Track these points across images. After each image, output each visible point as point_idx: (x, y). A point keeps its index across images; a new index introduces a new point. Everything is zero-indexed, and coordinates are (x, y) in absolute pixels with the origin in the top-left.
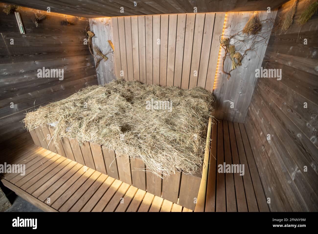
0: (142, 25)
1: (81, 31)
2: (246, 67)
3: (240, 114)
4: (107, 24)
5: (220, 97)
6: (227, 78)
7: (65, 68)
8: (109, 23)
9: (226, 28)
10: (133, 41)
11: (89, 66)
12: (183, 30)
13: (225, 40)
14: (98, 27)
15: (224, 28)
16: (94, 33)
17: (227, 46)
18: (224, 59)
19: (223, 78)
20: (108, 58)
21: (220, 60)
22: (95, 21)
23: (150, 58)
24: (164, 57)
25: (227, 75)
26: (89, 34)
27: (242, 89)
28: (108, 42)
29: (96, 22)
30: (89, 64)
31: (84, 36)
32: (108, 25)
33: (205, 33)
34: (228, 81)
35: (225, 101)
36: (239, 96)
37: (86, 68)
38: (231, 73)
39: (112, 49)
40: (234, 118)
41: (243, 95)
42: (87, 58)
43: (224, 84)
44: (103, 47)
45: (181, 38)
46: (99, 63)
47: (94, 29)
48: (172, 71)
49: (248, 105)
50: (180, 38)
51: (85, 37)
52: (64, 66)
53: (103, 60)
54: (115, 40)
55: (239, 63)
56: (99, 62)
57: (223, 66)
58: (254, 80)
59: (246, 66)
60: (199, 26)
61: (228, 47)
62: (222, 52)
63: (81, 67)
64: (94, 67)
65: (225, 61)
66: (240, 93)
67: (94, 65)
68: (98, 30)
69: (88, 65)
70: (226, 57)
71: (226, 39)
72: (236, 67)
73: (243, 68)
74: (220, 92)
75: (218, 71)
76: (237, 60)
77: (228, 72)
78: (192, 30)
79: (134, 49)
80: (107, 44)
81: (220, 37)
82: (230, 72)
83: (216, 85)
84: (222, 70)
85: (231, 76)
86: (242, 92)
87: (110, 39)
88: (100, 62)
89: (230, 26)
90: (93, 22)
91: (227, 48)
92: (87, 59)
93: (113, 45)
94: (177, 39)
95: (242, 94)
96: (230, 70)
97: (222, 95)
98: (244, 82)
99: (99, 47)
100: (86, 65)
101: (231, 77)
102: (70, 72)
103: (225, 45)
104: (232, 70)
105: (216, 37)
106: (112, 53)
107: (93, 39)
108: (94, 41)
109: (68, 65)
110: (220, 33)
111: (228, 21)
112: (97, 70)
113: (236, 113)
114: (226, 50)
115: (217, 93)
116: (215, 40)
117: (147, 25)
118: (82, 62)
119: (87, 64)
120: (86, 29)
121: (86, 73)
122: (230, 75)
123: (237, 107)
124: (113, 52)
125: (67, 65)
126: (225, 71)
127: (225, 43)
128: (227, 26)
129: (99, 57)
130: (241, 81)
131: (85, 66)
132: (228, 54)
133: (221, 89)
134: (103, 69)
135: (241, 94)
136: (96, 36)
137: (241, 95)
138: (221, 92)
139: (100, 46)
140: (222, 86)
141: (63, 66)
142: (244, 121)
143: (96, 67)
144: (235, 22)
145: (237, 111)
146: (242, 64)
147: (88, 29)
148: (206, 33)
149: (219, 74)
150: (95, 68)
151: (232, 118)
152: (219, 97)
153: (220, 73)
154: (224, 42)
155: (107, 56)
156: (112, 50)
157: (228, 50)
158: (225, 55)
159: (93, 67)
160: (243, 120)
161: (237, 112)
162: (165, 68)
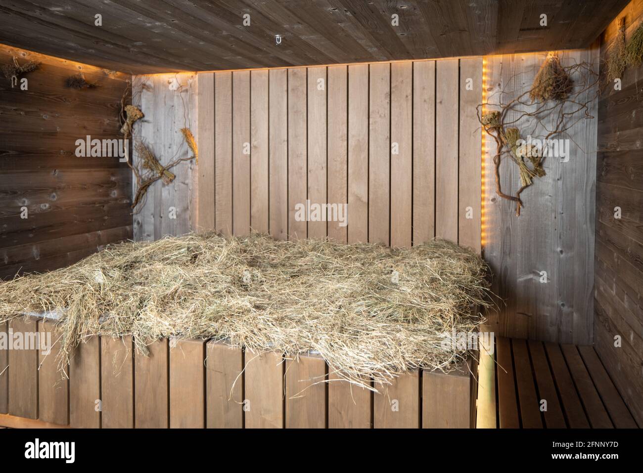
0: (279, 91)
1: (109, 106)
2: (558, 180)
3: (575, 315)
4: (184, 89)
5: (506, 269)
6: (513, 210)
7: (54, 197)
8: (188, 87)
9: (490, 89)
10: (252, 128)
11: (116, 199)
12: (386, 98)
13: (491, 116)
14: (155, 95)
15: (484, 90)
16: (143, 111)
17: (499, 128)
18: (497, 161)
19: (504, 212)
20: (175, 177)
21: (488, 165)
22: (149, 83)
23: (301, 168)
24: (338, 164)
25: (513, 203)
26: (129, 115)
27: (560, 238)
28: (181, 134)
29: (153, 86)
30: (115, 193)
31: (115, 117)
32: (187, 91)
33: (441, 102)
34: (519, 221)
35: (521, 279)
36: (560, 261)
37: (107, 202)
38: (523, 196)
39: (193, 150)
40: (559, 331)
41: (569, 255)
42: (113, 175)
43: (508, 229)
44: (164, 146)
45: (380, 116)
46: (146, 190)
47: (144, 101)
48: (362, 201)
49: (591, 286)
50: (378, 116)
51: (117, 119)
52: (52, 192)
53: (160, 182)
54: (202, 128)
55: (538, 168)
56: (145, 186)
57: (497, 180)
58: (588, 212)
59: (558, 177)
60: (424, 88)
61: (501, 133)
62: (489, 144)
63: (94, 199)
64: (128, 201)
65: (501, 165)
66: (559, 249)
67: (130, 198)
68: (156, 104)
69: (113, 196)
70: (502, 157)
71: (494, 114)
72: (531, 178)
73: (550, 181)
74: (504, 253)
75: (486, 195)
76: (531, 163)
77: (514, 195)
78: (407, 97)
79: (255, 147)
80: (179, 137)
81: (477, 108)
82: (519, 196)
83: (489, 234)
84: (497, 189)
85: (524, 205)
86: (563, 247)
87: (188, 127)
88: (151, 187)
89: (497, 85)
90: (144, 85)
91: (499, 134)
92: (113, 179)
93: (196, 141)
94: (371, 120)
95: (564, 254)
96: (519, 189)
97: (509, 261)
98: (562, 218)
99: (151, 147)
100: (108, 195)
101: (523, 207)
102: (63, 208)
103: (495, 128)
104: (522, 190)
105: (469, 110)
106: (189, 161)
107: (136, 126)
108: (140, 131)
109: (64, 188)
110: (476, 99)
111: (491, 75)
112: (135, 211)
113: (560, 312)
114: (498, 139)
115: (495, 255)
116: (467, 116)
117: (293, 90)
118: (100, 185)
119: (113, 192)
120: (122, 101)
121: (106, 218)
122: (519, 200)
123: (560, 295)
124: (194, 157)
125: (59, 188)
126: (506, 193)
127: (493, 122)
128: (491, 85)
129: (146, 173)
130: (553, 216)
131: (106, 199)
132: (504, 149)
133: (504, 243)
134: (155, 208)
135: (561, 252)
136: (146, 118)
137: (562, 256)
138: (507, 251)
139: (156, 143)
140: (506, 233)
141: (51, 190)
142: (592, 336)
143: (134, 201)
144: (507, 77)
145: (563, 305)
146: (547, 171)
147: (128, 102)
148: (443, 102)
149: (491, 203)
150: (130, 206)
151: (553, 330)
152: (503, 268)
153: (493, 200)
154: (490, 120)
155: (175, 170)
156: (190, 154)
157: (503, 139)
158: (499, 152)
159: (125, 202)
160: (589, 335)
161: (565, 309)
162: (342, 194)
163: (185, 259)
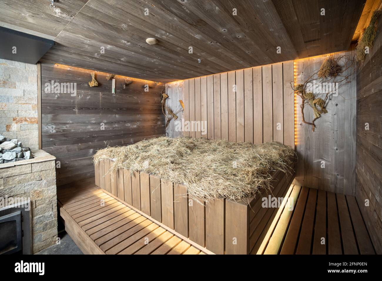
0: (210, 84)
1: (157, 94)
2: (335, 115)
3: (344, 180)
4: (180, 86)
5: (307, 156)
6: (311, 129)
7: (138, 123)
8: (181, 86)
9: (298, 75)
10: (202, 98)
11: (159, 125)
12: (251, 83)
14: (172, 90)
15: (295, 76)
16: (169, 95)
17: (302, 91)
18: (302, 107)
19: (306, 130)
20: (178, 117)
21: (298, 109)
22: (170, 86)
23: (219, 113)
24: (232, 111)
25: (311, 126)
26: (163, 96)
27: (336, 142)
28: (179, 102)
29: (171, 86)
30: (159, 123)
31: (159, 97)
32: (181, 87)
33: (275, 82)
34: (314, 134)
35: (315, 161)
36: (336, 154)
37: (156, 126)
38: (316, 123)
39: (183, 107)
40: (336, 187)
41: (341, 151)
42: (158, 117)
43: (308, 138)
44: (175, 107)
45: (249, 90)
46: (169, 122)
47: (169, 92)
48: (242, 125)
49: (354, 166)
50: (248, 90)
51: (160, 98)
52: (137, 122)
53: (173, 119)
54: (185, 100)
55: (323, 109)
56: (169, 121)
57: (302, 115)
58: (352, 130)
59: (334, 113)
60: (267, 77)
61: (304, 94)
62: (299, 99)
63: (152, 124)
64: (164, 126)
65: (304, 109)
66: (335, 148)
67: (164, 124)
68: (172, 92)
69: (158, 124)
70: (305, 105)
71: (299, 85)
72: (320, 114)
73: (330, 115)
74: (306, 149)
75: (297, 123)
76: (320, 107)
77: (311, 122)
78: (260, 81)
79: (202, 105)
80: (179, 103)
81: (290, 83)
82: (314, 123)
83: (299, 140)
84: (302, 120)
85: (316, 127)
86: (337, 146)
87: (181, 99)
88: (171, 121)
89: (302, 72)
90: (169, 86)
91: (302, 94)
92: (159, 118)
93: (183, 105)
94: (245, 92)
95: (338, 150)
96: (314, 119)
97: (309, 152)
98: (337, 133)
99: (171, 107)
100: (157, 123)
101: (316, 128)
102: (141, 127)
103: (300, 92)
104: (315, 120)
105: (287, 85)
106: (182, 112)
107: (166, 100)
108: (168, 102)
109: (141, 121)
110: (292, 81)
111: (298, 69)
112: (166, 129)
113: (336, 178)
114: (303, 98)
115: (302, 150)
116: (287, 87)
117: (215, 83)
118: (154, 120)
119: (158, 122)
120: (161, 92)
121: (156, 131)
122: (314, 124)
123: (336, 170)
124: (183, 110)
125: (140, 121)
126: (307, 121)
127: (300, 89)
128: (298, 73)
129: (170, 116)
130: (332, 132)
131: (156, 125)
132: (305, 101)
133: (306, 144)
134: (172, 128)
135: (337, 149)
136: (169, 98)
137: (337, 151)
138: (308, 147)
139: (172, 106)
140: (308, 140)
141: (137, 121)
142: (354, 192)
143: (166, 126)
144: (306, 68)
145: (338, 175)
146: (328, 110)
147: (164, 92)
148: (276, 82)
149: (300, 126)
150: (165, 127)
151: (332, 186)
153: (301, 124)
154: (298, 88)
155: (178, 115)
156: (182, 109)
157: (305, 97)
158: (303, 102)
159: (163, 126)
160: (353, 191)
161: (339, 177)
162: (234, 122)
163: (166, 144)
